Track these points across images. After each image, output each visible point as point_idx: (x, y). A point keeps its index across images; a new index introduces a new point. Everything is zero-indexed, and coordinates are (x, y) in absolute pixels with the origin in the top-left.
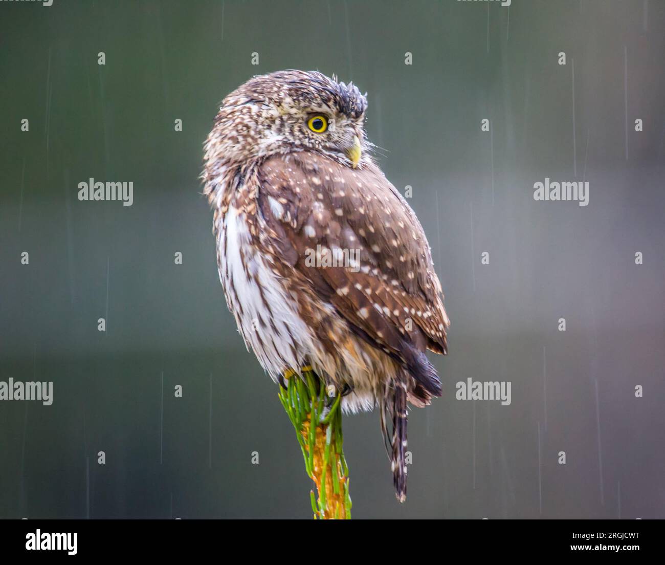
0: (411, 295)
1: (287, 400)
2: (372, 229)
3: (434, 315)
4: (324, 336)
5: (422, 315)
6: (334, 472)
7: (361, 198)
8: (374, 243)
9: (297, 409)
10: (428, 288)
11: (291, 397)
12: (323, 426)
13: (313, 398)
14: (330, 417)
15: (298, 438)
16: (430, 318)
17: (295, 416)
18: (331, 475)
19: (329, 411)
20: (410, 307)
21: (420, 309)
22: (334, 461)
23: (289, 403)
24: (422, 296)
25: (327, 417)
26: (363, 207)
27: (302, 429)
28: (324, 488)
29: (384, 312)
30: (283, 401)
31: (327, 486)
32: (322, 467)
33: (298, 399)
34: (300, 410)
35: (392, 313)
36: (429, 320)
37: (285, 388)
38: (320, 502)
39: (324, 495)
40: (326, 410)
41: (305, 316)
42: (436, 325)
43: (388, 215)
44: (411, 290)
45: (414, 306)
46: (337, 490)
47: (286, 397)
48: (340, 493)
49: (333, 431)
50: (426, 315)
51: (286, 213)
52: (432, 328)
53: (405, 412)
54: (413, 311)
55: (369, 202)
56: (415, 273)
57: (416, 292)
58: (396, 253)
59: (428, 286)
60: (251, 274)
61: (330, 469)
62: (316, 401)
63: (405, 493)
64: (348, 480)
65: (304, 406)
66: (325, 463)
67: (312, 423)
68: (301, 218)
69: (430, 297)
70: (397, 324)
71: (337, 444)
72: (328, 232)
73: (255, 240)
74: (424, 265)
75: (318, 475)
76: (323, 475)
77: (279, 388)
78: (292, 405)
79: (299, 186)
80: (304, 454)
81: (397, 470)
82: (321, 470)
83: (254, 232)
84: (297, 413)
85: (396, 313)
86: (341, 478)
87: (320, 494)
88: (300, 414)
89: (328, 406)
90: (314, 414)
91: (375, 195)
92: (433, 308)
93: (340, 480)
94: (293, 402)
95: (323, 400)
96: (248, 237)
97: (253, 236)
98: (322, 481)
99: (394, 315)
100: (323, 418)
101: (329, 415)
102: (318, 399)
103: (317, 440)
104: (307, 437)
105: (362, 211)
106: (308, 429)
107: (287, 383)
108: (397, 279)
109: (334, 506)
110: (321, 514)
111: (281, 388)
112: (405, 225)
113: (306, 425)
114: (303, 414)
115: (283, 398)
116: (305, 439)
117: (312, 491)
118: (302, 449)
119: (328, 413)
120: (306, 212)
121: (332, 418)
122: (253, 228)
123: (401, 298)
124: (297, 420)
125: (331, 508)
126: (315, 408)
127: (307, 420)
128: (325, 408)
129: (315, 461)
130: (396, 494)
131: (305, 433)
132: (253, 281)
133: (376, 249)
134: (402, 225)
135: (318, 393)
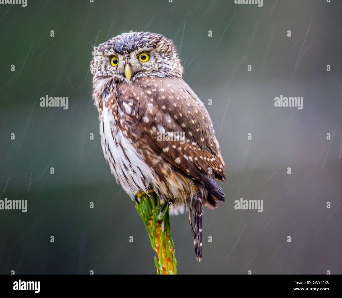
0: (203, 150)
1: (140, 209)
2: (181, 115)
3: (217, 160)
4: (159, 172)
5: (210, 160)
6: (166, 246)
7: (174, 98)
8: (182, 122)
9: (145, 214)
10: (212, 146)
11: (142, 207)
12: (160, 222)
13: (154, 207)
14: (163, 217)
15: (147, 229)
16: (214, 161)
17: (145, 217)
18: (165, 248)
19: (162, 213)
20: (203, 156)
21: (209, 157)
22: (166, 241)
23: (141, 210)
24: (209, 150)
25: (162, 217)
26: (176, 103)
27: (148, 224)
28: (161, 255)
29: (189, 159)
30: (138, 210)
31: (163, 254)
32: (160, 244)
33: (146, 208)
34: (147, 214)
35: (193, 159)
36: (214, 162)
37: (139, 203)
38: (160, 263)
39: (162, 259)
40: (161, 213)
41: (148, 162)
42: (218, 165)
43: (189, 107)
44: (203, 147)
45: (205, 155)
46: (169, 256)
47: (139, 207)
48: (170, 257)
49: (165, 225)
50: (212, 160)
51: (132, 110)
52: (216, 167)
53: (201, 214)
54: (205, 158)
55: (179, 100)
56: (205, 138)
57: (206, 148)
58: (194, 128)
59: (212, 145)
60: (118, 142)
61: (164, 245)
62: (155, 209)
63: (201, 257)
64: (174, 250)
65: (149, 212)
66: (162, 241)
67: (154, 221)
68: (141, 113)
69: (213, 151)
70: (197, 165)
71: (167, 231)
72: (156, 119)
73: (118, 123)
74: (209, 134)
75: (158, 248)
76: (161, 248)
77: (135, 203)
78: (142, 212)
79: (139, 96)
80: (150, 238)
81: (197, 244)
82: (159, 246)
83: (117, 119)
84: (146, 216)
85: (196, 159)
86: (170, 249)
87: (160, 258)
88: (147, 216)
89: (162, 211)
90: (155, 215)
91: (181, 96)
92: (215, 156)
93: (170, 250)
94: (143, 210)
95: (159, 208)
96: (114, 122)
97: (116, 121)
98: (160, 251)
99: (195, 160)
100: (159, 218)
101: (163, 216)
102: (156, 208)
103: (157, 230)
104: (151, 228)
105: (175, 105)
106: (152, 224)
107: (139, 199)
108: (195, 142)
109: (167, 264)
110: (161, 269)
111: (136, 203)
112: (198, 112)
113: (151, 222)
114: (149, 216)
115: (138, 208)
116: (150, 229)
117: (155, 257)
118: (149, 235)
119: (162, 215)
120: (143, 110)
121: (164, 218)
122: (116, 117)
123: (198, 151)
124: (146, 219)
125: (166, 266)
126: (155, 212)
127: (151, 219)
128: (160, 212)
129: (156, 241)
130: (196, 258)
131: (150, 226)
132: (119, 145)
133: (184, 125)
134: (197, 112)
135: (156, 205)
